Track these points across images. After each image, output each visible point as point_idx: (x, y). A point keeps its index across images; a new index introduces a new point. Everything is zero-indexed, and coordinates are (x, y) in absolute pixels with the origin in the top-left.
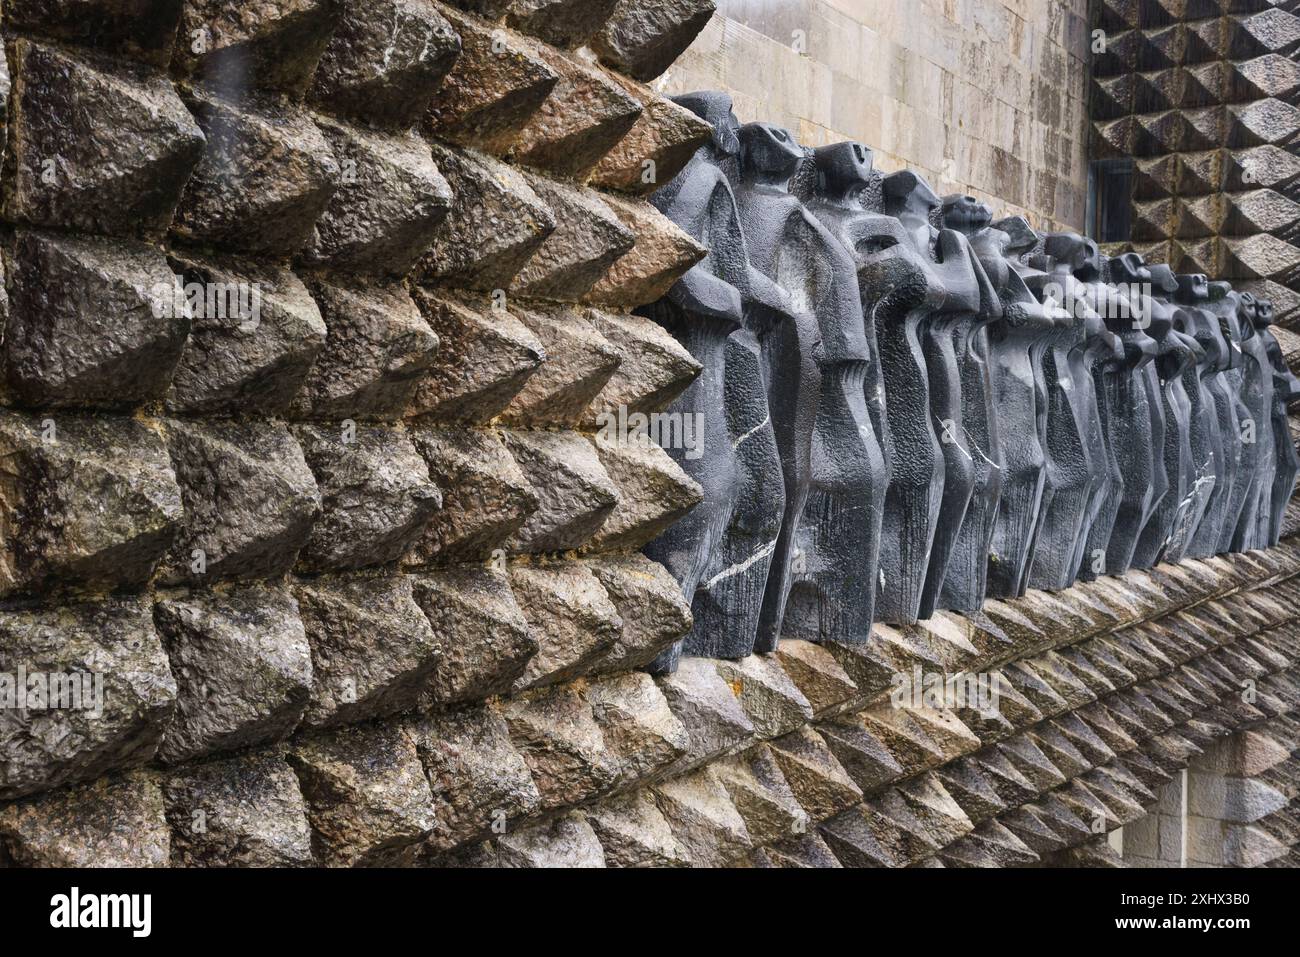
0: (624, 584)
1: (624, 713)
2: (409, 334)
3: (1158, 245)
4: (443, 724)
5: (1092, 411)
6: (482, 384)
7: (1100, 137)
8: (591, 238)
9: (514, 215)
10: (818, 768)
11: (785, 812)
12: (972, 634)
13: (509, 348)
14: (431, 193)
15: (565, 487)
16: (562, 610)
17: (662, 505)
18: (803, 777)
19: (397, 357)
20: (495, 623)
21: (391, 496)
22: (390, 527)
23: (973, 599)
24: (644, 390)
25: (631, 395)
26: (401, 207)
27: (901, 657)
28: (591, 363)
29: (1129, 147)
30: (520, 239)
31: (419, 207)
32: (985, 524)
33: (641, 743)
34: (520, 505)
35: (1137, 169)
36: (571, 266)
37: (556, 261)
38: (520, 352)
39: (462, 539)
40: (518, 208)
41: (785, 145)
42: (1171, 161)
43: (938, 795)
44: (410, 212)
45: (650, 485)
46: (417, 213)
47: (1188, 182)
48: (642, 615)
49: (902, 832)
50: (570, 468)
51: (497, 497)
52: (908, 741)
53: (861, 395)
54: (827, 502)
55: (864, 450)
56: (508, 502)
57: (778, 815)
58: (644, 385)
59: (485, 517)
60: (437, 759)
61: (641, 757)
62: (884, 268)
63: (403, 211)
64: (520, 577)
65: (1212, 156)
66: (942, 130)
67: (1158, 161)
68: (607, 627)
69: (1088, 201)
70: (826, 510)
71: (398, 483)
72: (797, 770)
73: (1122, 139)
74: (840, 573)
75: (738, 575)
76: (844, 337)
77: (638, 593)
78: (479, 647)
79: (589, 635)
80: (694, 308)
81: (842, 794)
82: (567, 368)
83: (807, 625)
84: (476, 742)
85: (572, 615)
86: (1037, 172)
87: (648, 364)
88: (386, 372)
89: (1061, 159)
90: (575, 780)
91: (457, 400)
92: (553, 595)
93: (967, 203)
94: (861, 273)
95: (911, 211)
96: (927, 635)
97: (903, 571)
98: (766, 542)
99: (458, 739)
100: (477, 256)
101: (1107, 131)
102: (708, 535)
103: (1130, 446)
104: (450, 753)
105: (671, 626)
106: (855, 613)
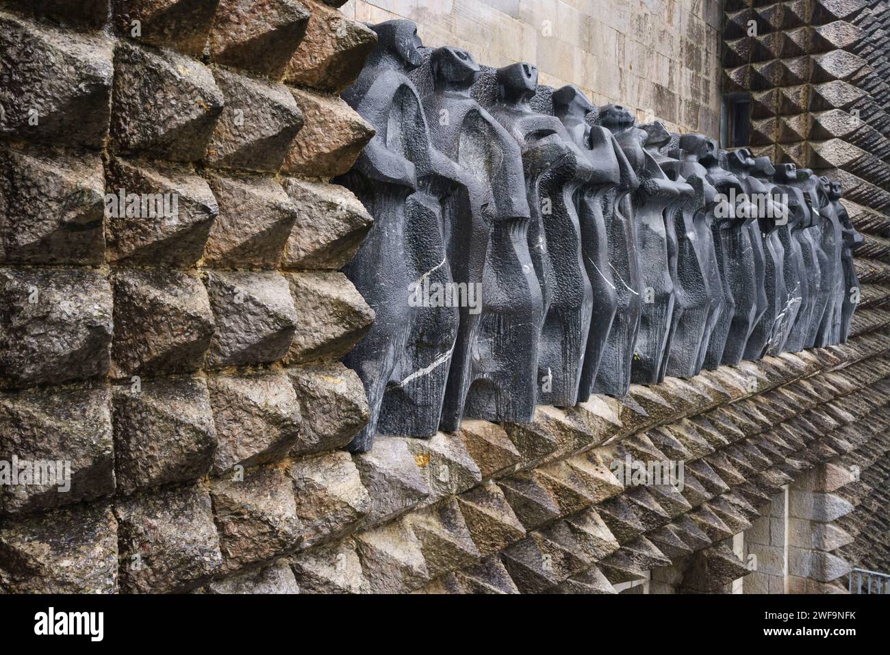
0: (317, 387)
1: (319, 485)
2: (78, 192)
3: (767, 148)
4: (151, 503)
5: (711, 255)
6: (167, 233)
7: (729, 79)
8: (270, 119)
9: (188, 97)
10: (493, 514)
11: (461, 549)
12: (621, 411)
13: (187, 204)
14: (92, 73)
15: (254, 314)
16: (254, 410)
17: (344, 327)
18: (482, 520)
19: (70, 210)
20: (182, 423)
21: (69, 325)
22: (68, 351)
23: (621, 387)
24: (329, 238)
25: (318, 242)
26: (68, 86)
27: (563, 430)
28: (272, 217)
29: (747, 83)
30: (194, 116)
31: (82, 85)
32: (628, 333)
33: (332, 507)
34: (199, 329)
35: (753, 99)
36: (255, 141)
37: (244, 138)
38: (196, 207)
39: (155, 357)
40: (191, 92)
41: (466, 62)
42: (775, 93)
43: (596, 524)
44: (75, 90)
45: (334, 311)
46: (80, 90)
47: (786, 106)
48: (330, 411)
49: (565, 553)
50: (258, 299)
51: (181, 324)
52: (568, 489)
53: (525, 243)
54: (499, 322)
55: (526, 283)
56: (190, 327)
57: (457, 552)
58: (329, 235)
59: (173, 340)
60: (139, 532)
61: (332, 518)
62: (542, 151)
63: (70, 89)
64: (222, 384)
65: (801, 89)
66: (618, 70)
67: (766, 93)
68: (289, 423)
69: (722, 121)
70: (499, 327)
71: (75, 314)
72: (478, 515)
73: (743, 79)
74: (510, 373)
75: (424, 376)
76: (510, 200)
77: (327, 394)
78: (169, 443)
79: (275, 429)
80: (376, 177)
81: (510, 532)
82: (254, 221)
83: (488, 409)
84: (176, 517)
85: (261, 414)
86: (686, 101)
87: (331, 219)
88: (61, 222)
89: (702, 93)
90: (265, 541)
91: (150, 247)
92: (247, 399)
93: (617, 110)
94: (524, 155)
95: (572, 114)
96: (586, 413)
97: (564, 369)
98: (444, 352)
99: (159, 515)
100: (161, 131)
101: (733, 74)
102: (392, 348)
103: (740, 278)
104: (150, 527)
105: (352, 419)
106: (521, 401)
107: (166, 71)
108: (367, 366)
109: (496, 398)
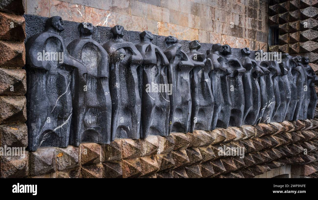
0: (7, 131)
3: (284, 45)
7: (270, 20)
12: (165, 141)
17: (13, 113)
25: (6, 87)
27: (131, 147)
29: (278, 21)
32: (166, 115)
33: (11, 167)
35: (279, 27)
42: (287, 24)
45: (10, 108)
47: (291, 29)
48: (10, 138)
52: (133, 167)
53: (108, 86)
55: (105, 98)
58: (9, 85)
61: (11, 171)
62: (116, 55)
65: (297, 23)
66: (211, 21)
67: (284, 25)
69: (269, 36)
73: (276, 20)
76: (101, 71)
77: (9, 133)
86: (249, 30)
87: (10, 80)
89: (258, 26)
93: (170, 38)
95: (146, 41)
96: (146, 142)
97: (133, 127)
101: (272, 18)
102: (40, 119)
106: (104, 137)
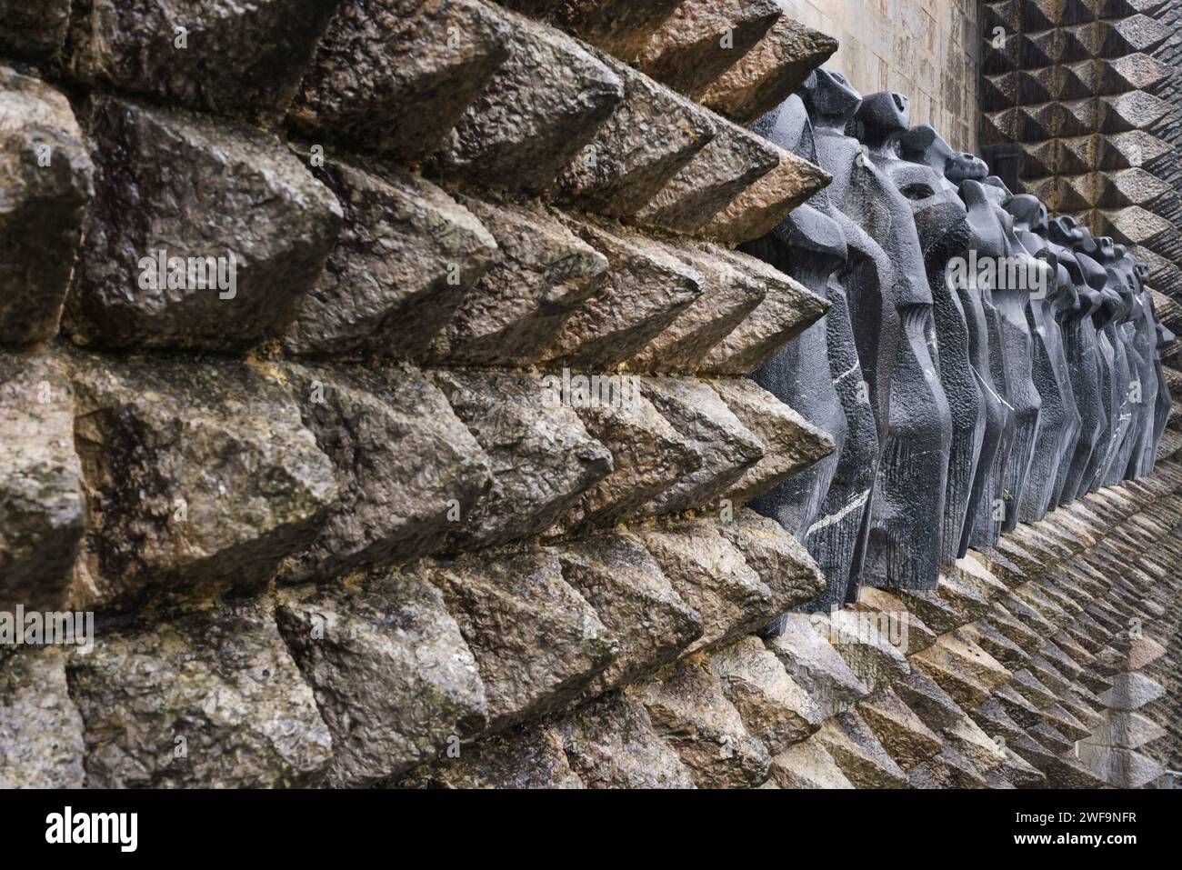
0: (750, 545)
1: (752, 686)
2: (571, 256)
4: (586, 720)
5: (1059, 357)
6: (631, 320)
7: (991, 125)
8: (729, 156)
9: (668, 119)
10: (896, 718)
11: (883, 771)
13: (663, 278)
14: (598, 78)
15: (705, 439)
16: (704, 580)
17: (791, 457)
18: (883, 728)
19: (557, 284)
20: (653, 603)
21: (553, 457)
22: (551, 495)
23: (990, 537)
24: (768, 330)
25: (753, 335)
26: (561, 97)
28: (732, 298)
29: (1015, 134)
30: (675, 148)
31: (583, 96)
32: (1002, 463)
33: (772, 719)
34: (679, 462)
35: (1025, 153)
36: (706, 188)
37: (690, 183)
38: (677, 282)
39: (611, 504)
40: (672, 112)
41: (843, 86)
42: (1052, 145)
43: (968, 726)
44: (573, 103)
45: (777, 435)
46: (580, 103)
48: (771, 578)
49: (952, 769)
50: (710, 418)
51: (652, 454)
52: (956, 680)
53: (923, 339)
54: (896, 448)
55: (931, 394)
56: (666, 460)
57: (877, 775)
58: (768, 325)
59: (638, 478)
60: (588, 766)
61: (772, 734)
62: (936, 213)
63: (563, 102)
64: (655, 543)
65: (1088, 140)
67: (1042, 145)
68: (756, 598)
71: (559, 441)
72: (879, 721)
74: (910, 519)
75: (832, 526)
76: (907, 280)
77: (767, 555)
78: (635, 633)
79: (735, 608)
80: (802, 244)
81: (923, 744)
82: (704, 304)
83: (874, 571)
84: (626, 741)
85: (716, 585)
87: (772, 303)
88: (543, 303)
90: (724, 772)
91: (600, 340)
92: (693, 563)
93: (966, 160)
94: (916, 216)
95: (929, 164)
96: (959, 574)
97: (946, 513)
98: (860, 491)
99: (606, 739)
100: (623, 169)
101: (997, 120)
102: (818, 487)
103: (1082, 388)
104: (602, 757)
105: (804, 589)
106: (925, 558)
107: (636, 80)
108: (785, 512)
109: (888, 555)
